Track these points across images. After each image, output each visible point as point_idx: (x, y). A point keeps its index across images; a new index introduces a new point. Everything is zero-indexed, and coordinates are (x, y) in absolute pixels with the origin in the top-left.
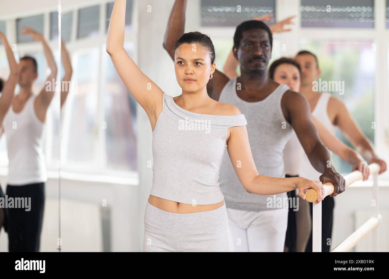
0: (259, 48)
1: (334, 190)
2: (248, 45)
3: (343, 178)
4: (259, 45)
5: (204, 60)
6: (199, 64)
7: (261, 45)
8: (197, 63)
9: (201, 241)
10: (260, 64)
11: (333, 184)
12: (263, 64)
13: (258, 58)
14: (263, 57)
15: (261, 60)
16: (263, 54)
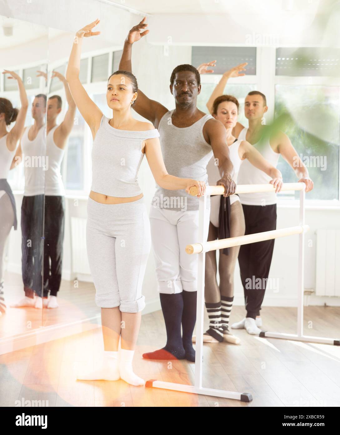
0: (186, 86)
1: (225, 191)
2: (179, 83)
3: (234, 183)
4: (186, 83)
5: (126, 86)
6: (122, 89)
7: (189, 83)
8: (121, 88)
9: (123, 225)
10: (186, 98)
11: (225, 187)
12: (189, 98)
13: (186, 93)
14: (190, 92)
15: (188, 95)
16: (189, 90)
